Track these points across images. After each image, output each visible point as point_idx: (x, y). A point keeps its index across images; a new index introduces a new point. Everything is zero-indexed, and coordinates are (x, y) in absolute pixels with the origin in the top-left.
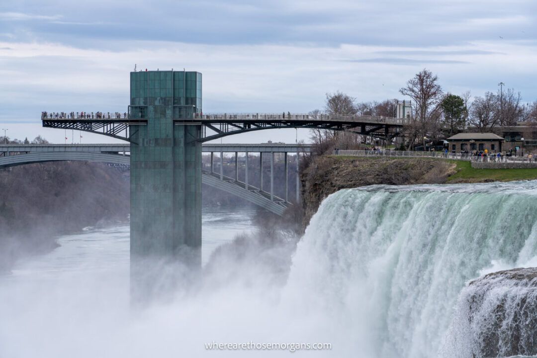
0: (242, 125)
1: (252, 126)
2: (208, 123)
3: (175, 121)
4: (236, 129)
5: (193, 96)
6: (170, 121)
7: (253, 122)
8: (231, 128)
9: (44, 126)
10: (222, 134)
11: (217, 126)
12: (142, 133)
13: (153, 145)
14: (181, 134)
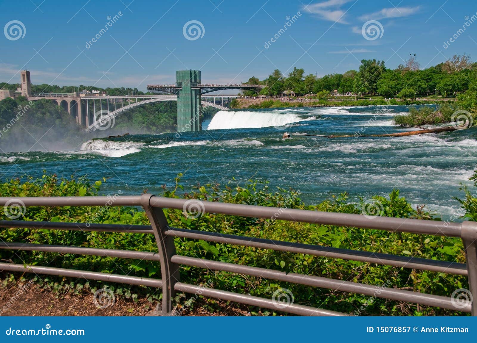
0: (215, 89)
2: (203, 88)
3: (191, 88)
4: (213, 90)
6: (189, 87)
8: (211, 90)
10: (208, 92)
12: (180, 92)
13: (184, 96)
14: (193, 92)
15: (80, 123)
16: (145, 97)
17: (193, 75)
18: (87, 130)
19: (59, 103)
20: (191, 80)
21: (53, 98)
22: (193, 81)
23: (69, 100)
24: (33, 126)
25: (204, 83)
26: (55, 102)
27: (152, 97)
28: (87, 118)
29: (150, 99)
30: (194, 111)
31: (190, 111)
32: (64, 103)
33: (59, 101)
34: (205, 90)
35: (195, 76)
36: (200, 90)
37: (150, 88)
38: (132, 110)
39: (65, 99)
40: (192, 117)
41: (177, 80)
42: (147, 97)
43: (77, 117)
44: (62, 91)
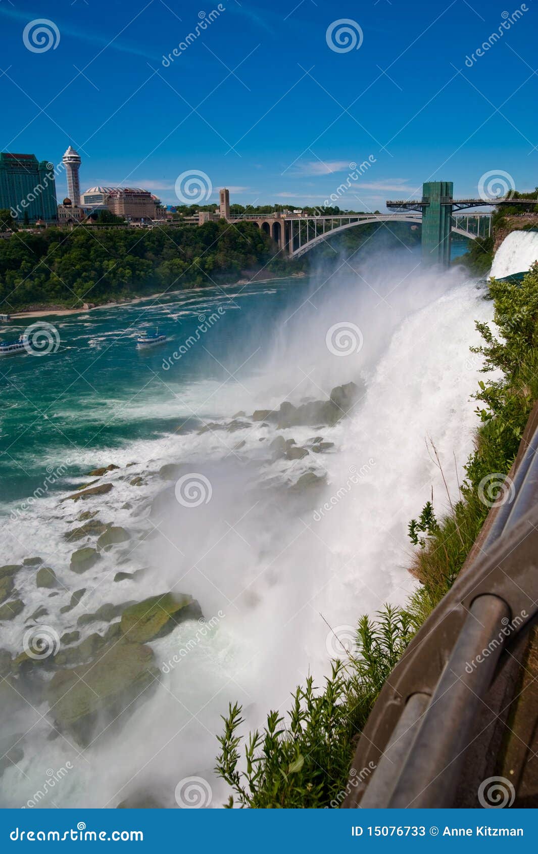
0: (470, 205)
1: (474, 205)
2: (455, 204)
3: (441, 204)
4: (467, 206)
5: (451, 196)
6: (439, 203)
7: (474, 203)
8: (465, 206)
9: (387, 206)
10: (461, 208)
11: (459, 205)
12: (427, 208)
13: (432, 213)
14: (444, 209)
15: (283, 248)
16: (360, 217)
17: (444, 188)
18: (290, 257)
19: (260, 226)
20: (441, 195)
21: (254, 220)
22: (444, 195)
23: (271, 222)
24: (236, 252)
25: (456, 197)
26: (256, 224)
27: (369, 217)
28: (291, 241)
29: (366, 219)
30: (443, 232)
31: (438, 233)
32: (266, 225)
33: (260, 224)
34: (458, 206)
35: (446, 188)
36: (451, 206)
37: (390, 205)
38: (339, 234)
39: (266, 221)
40: (440, 240)
41: (424, 195)
42: (362, 217)
43: (279, 241)
44: (257, 212)
